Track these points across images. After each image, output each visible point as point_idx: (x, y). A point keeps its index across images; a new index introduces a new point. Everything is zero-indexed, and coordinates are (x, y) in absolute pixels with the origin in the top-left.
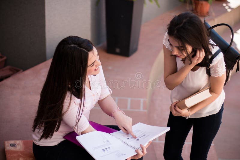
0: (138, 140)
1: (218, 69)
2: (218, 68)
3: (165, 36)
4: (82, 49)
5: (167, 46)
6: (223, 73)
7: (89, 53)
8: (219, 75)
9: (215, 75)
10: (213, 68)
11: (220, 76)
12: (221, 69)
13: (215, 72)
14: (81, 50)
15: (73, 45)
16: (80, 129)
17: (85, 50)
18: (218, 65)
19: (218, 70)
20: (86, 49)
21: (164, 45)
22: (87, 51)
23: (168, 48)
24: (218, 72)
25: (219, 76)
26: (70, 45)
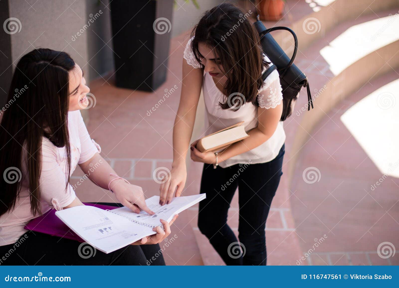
0: (156, 216)
1: (270, 96)
2: (271, 94)
3: (187, 45)
4: (57, 66)
5: (190, 61)
6: (278, 102)
7: (68, 72)
8: (271, 105)
9: (265, 106)
10: (263, 95)
11: (274, 108)
12: (275, 97)
13: (266, 102)
14: (56, 68)
15: (42, 62)
16: (63, 202)
17: (62, 68)
18: (271, 91)
19: (270, 98)
20: (63, 66)
21: (184, 59)
22: (65, 70)
23: (190, 64)
24: (271, 101)
25: (272, 107)
26: (38, 61)
